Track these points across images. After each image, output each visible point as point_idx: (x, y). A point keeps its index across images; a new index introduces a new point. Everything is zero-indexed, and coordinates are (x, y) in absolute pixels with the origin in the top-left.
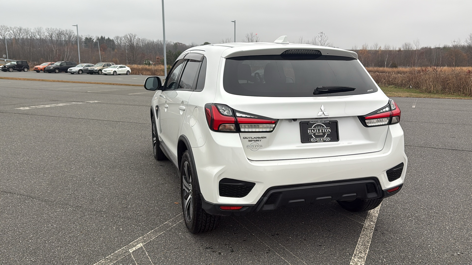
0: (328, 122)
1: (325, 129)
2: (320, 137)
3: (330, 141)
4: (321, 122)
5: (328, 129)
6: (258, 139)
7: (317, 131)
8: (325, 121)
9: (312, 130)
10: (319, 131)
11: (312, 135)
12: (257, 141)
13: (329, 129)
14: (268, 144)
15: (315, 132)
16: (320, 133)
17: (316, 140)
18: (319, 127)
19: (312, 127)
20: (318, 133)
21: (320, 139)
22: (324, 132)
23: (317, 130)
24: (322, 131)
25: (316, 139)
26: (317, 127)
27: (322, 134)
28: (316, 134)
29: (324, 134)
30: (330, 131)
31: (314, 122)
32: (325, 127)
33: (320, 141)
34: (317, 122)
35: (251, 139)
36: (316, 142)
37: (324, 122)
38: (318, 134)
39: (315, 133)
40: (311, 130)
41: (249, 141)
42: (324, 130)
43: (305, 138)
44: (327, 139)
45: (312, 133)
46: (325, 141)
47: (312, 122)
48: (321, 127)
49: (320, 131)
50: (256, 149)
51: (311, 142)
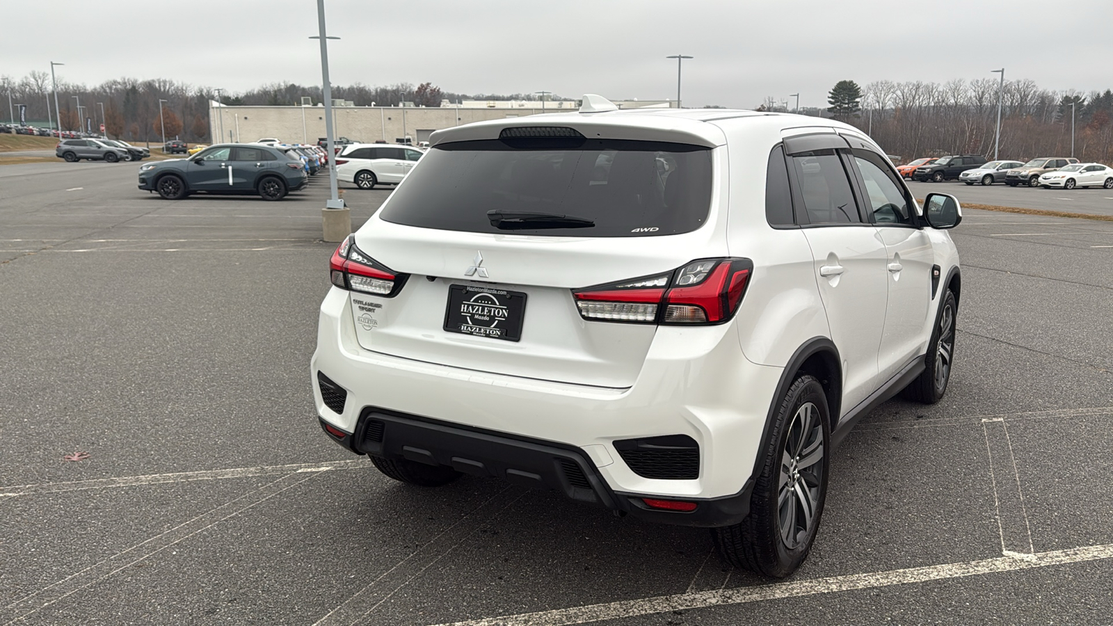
0: (505, 293)
1: (497, 308)
2: (482, 325)
3: (500, 338)
4: (489, 291)
5: (502, 309)
6: (370, 307)
7: (478, 310)
8: (497, 290)
9: (470, 307)
10: (483, 310)
11: (468, 318)
12: (369, 310)
13: (504, 311)
14: (387, 322)
15: (474, 312)
16: (484, 315)
17: (472, 329)
18: (484, 303)
19: (472, 300)
20: (480, 315)
21: (480, 329)
22: (492, 314)
23: (480, 308)
24: (490, 311)
25: (471, 327)
26: (481, 303)
27: (487, 319)
28: (476, 317)
29: (492, 319)
30: (506, 315)
31: (476, 290)
32: (496, 305)
33: (479, 334)
34: (482, 290)
35: (362, 306)
36: (471, 333)
37: (495, 292)
38: (480, 318)
39: (474, 314)
40: (468, 305)
41: (362, 309)
42: (494, 311)
43: (453, 322)
44: (493, 332)
45: (469, 313)
46: (488, 336)
47: (471, 290)
48: (488, 303)
49: (486, 311)
50: (369, 326)
51: (460, 332)
